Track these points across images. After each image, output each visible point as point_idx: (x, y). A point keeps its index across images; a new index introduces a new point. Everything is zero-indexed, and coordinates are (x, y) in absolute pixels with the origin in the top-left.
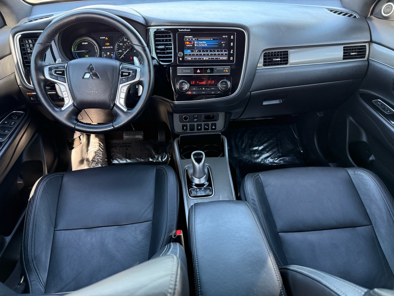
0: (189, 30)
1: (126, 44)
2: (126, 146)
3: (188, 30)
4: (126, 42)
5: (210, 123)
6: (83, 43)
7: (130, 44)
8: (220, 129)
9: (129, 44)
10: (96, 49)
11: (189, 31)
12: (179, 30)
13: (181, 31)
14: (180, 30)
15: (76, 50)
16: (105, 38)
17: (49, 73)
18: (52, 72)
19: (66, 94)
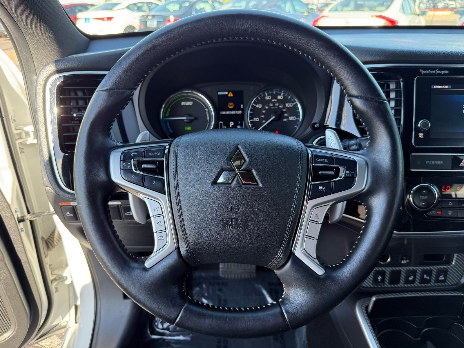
0: (446, 72)
1: (269, 106)
2: (219, 284)
3: (443, 72)
4: (270, 101)
5: (435, 268)
6: (183, 103)
7: (277, 106)
8: (453, 282)
9: (274, 106)
10: (208, 115)
11: (444, 75)
12: (421, 70)
13: (425, 74)
14: (423, 72)
15: (167, 115)
16: (227, 93)
17: (123, 166)
18: (129, 163)
19: (161, 222)
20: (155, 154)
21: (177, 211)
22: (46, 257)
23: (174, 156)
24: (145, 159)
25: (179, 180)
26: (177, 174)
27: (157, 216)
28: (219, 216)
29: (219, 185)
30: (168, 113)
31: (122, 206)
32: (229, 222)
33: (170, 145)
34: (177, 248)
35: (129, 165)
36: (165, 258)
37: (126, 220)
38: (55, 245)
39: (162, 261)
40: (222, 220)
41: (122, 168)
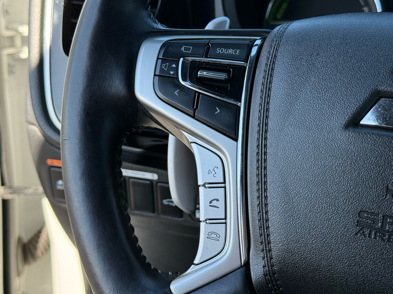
17: (161, 69)
18: (174, 66)
19: (217, 200)
20: (231, 51)
21: (255, 179)
22: (18, 275)
23: (268, 58)
24: (207, 60)
25: (270, 110)
26: (268, 96)
27: (212, 185)
28: (352, 203)
29: (364, 130)
30: (282, 11)
31: (159, 184)
32: (375, 222)
33: (264, 40)
34: (245, 265)
35: (173, 69)
36: (215, 283)
37: (162, 216)
38: (39, 257)
39: (208, 286)
40: (359, 216)
41: (157, 73)
